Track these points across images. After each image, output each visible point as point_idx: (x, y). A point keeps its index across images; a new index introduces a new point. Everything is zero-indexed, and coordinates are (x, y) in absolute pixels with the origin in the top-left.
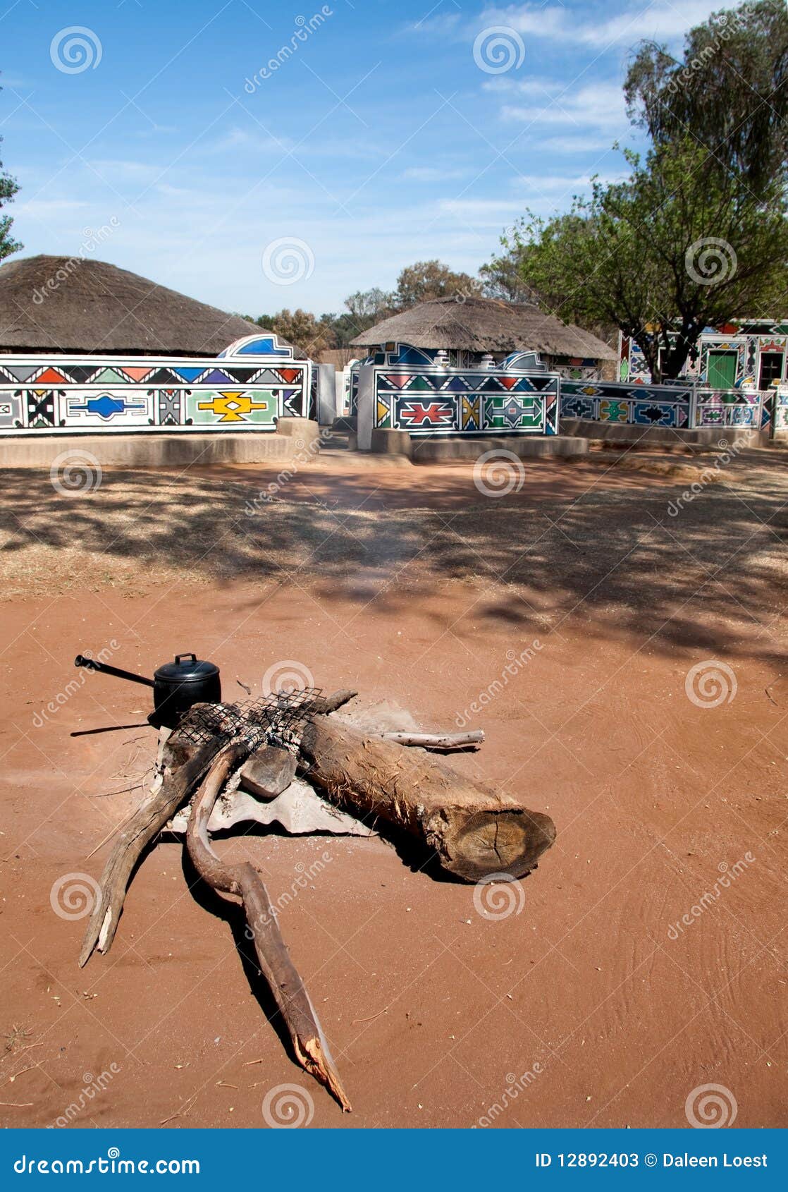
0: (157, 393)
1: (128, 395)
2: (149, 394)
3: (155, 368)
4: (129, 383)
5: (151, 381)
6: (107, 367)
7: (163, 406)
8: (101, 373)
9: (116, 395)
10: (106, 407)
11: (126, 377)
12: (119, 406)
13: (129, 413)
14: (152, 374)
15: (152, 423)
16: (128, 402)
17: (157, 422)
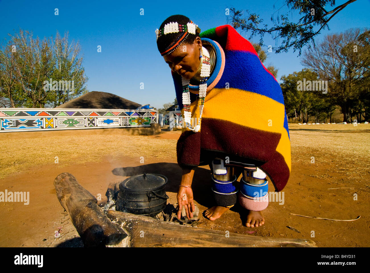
0: (121, 118)
1: (114, 119)
2: (119, 118)
3: (121, 112)
4: (114, 116)
5: (120, 115)
6: (109, 112)
7: (123, 121)
8: (107, 113)
9: (111, 119)
10: (108, 121)
11: (113, 114)
12: (112, 121)
13: (114, 123)
14: (120, 114)
15: (120, 125)
16: (114, 120)
17: (122, 125)
